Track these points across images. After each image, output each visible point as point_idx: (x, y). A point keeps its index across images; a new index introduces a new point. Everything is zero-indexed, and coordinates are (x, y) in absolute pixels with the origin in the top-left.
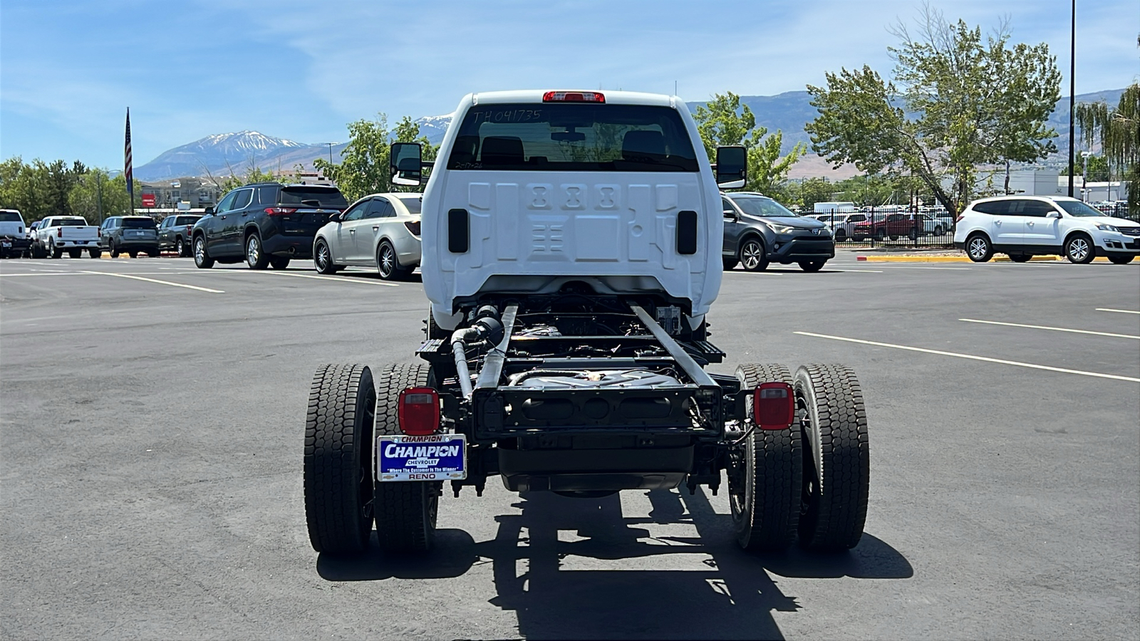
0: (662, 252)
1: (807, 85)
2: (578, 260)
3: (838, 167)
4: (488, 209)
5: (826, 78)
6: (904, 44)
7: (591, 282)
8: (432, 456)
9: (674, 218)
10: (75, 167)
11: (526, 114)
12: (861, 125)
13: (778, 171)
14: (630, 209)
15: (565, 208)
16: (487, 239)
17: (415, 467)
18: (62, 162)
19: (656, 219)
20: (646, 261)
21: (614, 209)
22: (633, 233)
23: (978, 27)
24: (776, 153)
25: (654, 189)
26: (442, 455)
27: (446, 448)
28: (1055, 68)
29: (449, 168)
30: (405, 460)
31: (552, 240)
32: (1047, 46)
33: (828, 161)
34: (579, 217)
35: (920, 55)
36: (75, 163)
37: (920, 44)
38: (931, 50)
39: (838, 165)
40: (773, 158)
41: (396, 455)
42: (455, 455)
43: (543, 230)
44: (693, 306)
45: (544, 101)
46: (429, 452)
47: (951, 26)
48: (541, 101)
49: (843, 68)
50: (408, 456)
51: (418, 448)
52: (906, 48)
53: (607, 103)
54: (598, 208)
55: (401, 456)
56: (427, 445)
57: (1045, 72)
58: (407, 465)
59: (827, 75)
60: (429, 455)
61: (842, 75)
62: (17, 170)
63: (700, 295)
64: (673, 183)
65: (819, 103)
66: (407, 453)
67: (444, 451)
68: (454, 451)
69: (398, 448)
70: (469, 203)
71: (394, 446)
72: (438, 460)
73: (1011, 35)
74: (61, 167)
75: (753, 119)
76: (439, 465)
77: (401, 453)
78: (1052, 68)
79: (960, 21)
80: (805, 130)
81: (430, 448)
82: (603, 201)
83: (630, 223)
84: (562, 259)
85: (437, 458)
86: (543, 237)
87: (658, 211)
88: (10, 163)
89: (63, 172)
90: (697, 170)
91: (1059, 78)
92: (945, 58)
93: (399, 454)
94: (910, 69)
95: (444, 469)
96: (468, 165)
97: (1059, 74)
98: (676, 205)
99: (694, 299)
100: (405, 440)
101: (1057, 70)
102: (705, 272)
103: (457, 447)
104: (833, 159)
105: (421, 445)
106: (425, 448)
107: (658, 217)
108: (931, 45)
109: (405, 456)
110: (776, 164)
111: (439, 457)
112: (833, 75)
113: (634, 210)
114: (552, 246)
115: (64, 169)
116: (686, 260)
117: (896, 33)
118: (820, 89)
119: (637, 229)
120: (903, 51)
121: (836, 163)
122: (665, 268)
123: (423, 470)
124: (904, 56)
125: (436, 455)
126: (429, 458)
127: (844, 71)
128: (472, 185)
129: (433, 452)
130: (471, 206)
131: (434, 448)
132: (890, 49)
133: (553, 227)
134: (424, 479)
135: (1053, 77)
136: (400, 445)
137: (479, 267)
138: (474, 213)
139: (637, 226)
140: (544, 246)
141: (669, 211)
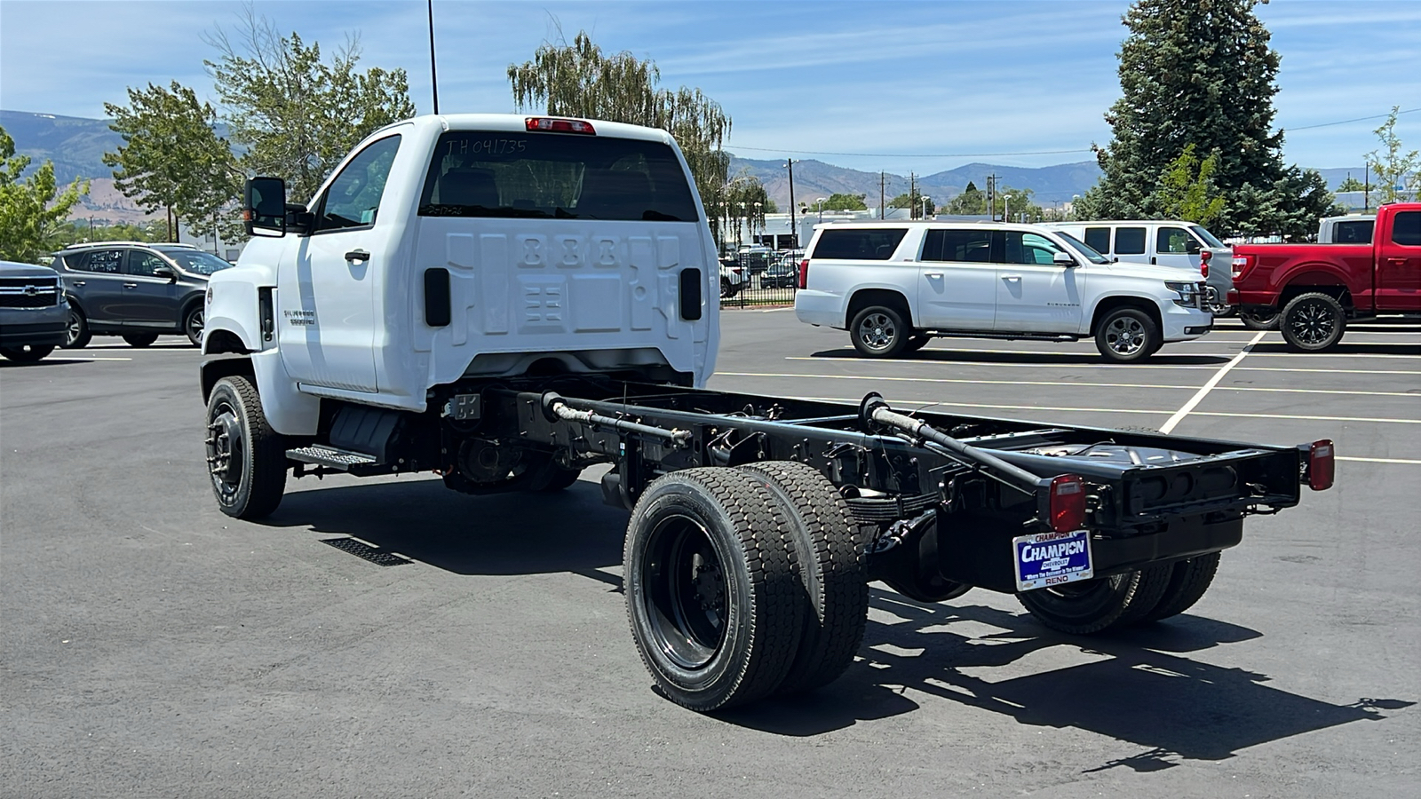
0: (666, 318)
1: (105, 104)
2: (578, 331)
3: (152, 211)
4: (471, 268)
5: (128, 95)
6: (224, 58)
7: (564, 358)
8: (1064, 555)
9: (676, 277)
11: (509, 145)
12: (186, 158)
13: (52, 216)
14: (632, 267)
15: (561, 266)
16: (471, 307)
17: (1049, 570)
19: (658, 279)
20: (649, 329)
21: (615, 266)
22: (636, 297)
23: (317, 44)
24: (52, 191)
25: (655, 241)
26: (1072, 552)
27: (1073, 544)
28: (407, 99)
29: (422, 212)
30: (1039, 563)
31: (549, 307)
32: (405, 72)
33: (140, 203)
34: (577, 277)
35: (246, 73)
37: (243, 60)
38: (259, 68)
39: (152, 208)
40: (48, 198)
41: (1032, 559)
42: (1082, 551)
43: (537, 294)
44: (695, 382)
45: (526, 129)
46: (1061, 551)
47: (283, 39)
48: (524, 130)
49: (150, 84)
50: (1043, 557)
51: (1050, 547)
52: (227, 63)
53: (597, 135)
54: (598, 266)
55: (1037, 559)
56: (1057, 543)
57: (397, 103)
58: (1043, 568)
59: (130, 91)
60: (1061, 555)
61: (149, 93)
63: (701, 369)
64: (674, 235)
65: (122, 127)
66: (1042, 555)
67: (1073, 548)
68: (1079, 546)
69: (1033, 550)
70: (449, 260)
71: (1029, 547)
72: (1068, 559)
73: (360, 56)
75: (11, 143)
76: (1070, 566)
77: (1037, 555)
78: (405, 99)
79: (294, 34)
80: (104, 161)
81: (1060, 546)
82: (603, 256)
83: (632, 283)
84: (560, 330)
85: (1067, 556)
86: (538, 302)
87: (660, 268)
91: (412, 112)
92: (279, 79)
93: (1035, 556)
94: (233, 90)
95: (1074, 568)
96: (444, 210)
97: (413, 106)
98: (678, 261)
99: (696, 372)
100: (1038, 539)
101: (410, 102)
102: (707, 341)
103: (1083, 541)
104: (145, 200)
105: (1052, 544)
106: (1055, 546)
107: (660, 276)
108: (259, 61)
109: (1041, 558)
110: (50, 207)
111: (1069, 556)
112: (139, 92)
113: (636, 268)
114: (548, 315)
116: (691, 327)
117: (214, 44)
118: (122, 108)
119: (640, 290)
120: (223, 66)
121: (149, 206)
122: (670, 338)
123: (1057, 573)
124: (224, 72)
125: (1067, 554)
126: (1061, 558)
127: (152, 88)
128: (452, 237)
129: (1063, 550)
130: (450, 263)
131: (1063, 545)
132: (207, 63)
133: (550, 290)
134: (1059, 583)
135: (406, 109)
136: (1034, 546)
137: (464, 344)
138: (455, 274)
139: (641, 288)
140: (539, 315)
141: (671, 269)
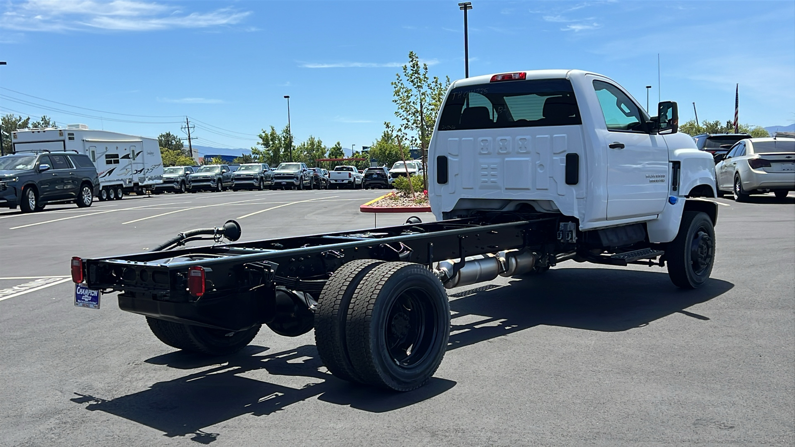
0: (557, 183)
2: (506, 189)
4: (457, 155)
9: (564, 158)
10: (728, 125)
11: (480, 91)
14: (537, 153)
15: (499, 153)
16: (457, 175)
18: (718, 122)
19: (553, 160)
20: (546, 189)
21: (527, 153)
22: (539, 170)
25: (552, 138)
29: (439, 129)
31: (492, 175)
34: (507, 159)
36: (728, 122)
43: (487, 169)
44: (580, 222)
45: (490, 82)
53: (527, 79)
54: (518, 153)
62: (692, 128)
63: (584, 215)
64: (564, 134)
67: (93, 293)
70: (449, 152)
74: (717, 125)
76: (91, 301)
82: (520, 148)
83: (537, 162)
84: (498, 188)
86: (486, 173)
87: (554, 154)
88: (688, 124)
89: (718, 129)
90: (581, 123)
96: (448, 127)
98: (566, 149)
99: (580, 217)
102: (586, 198)
107: (554, 158)
113: (539, 153)
114: (492, 179)
115: (719, 126)
116: (573, 188)
119: (541, 167)
122: (559, 195)
128: (450, 140)
130: (449, 154)
133: (492, 166)
137: (454, 193)
138: (451, 159)
139: (541, 165)
140: (487, 180)
141: (562, 154)
